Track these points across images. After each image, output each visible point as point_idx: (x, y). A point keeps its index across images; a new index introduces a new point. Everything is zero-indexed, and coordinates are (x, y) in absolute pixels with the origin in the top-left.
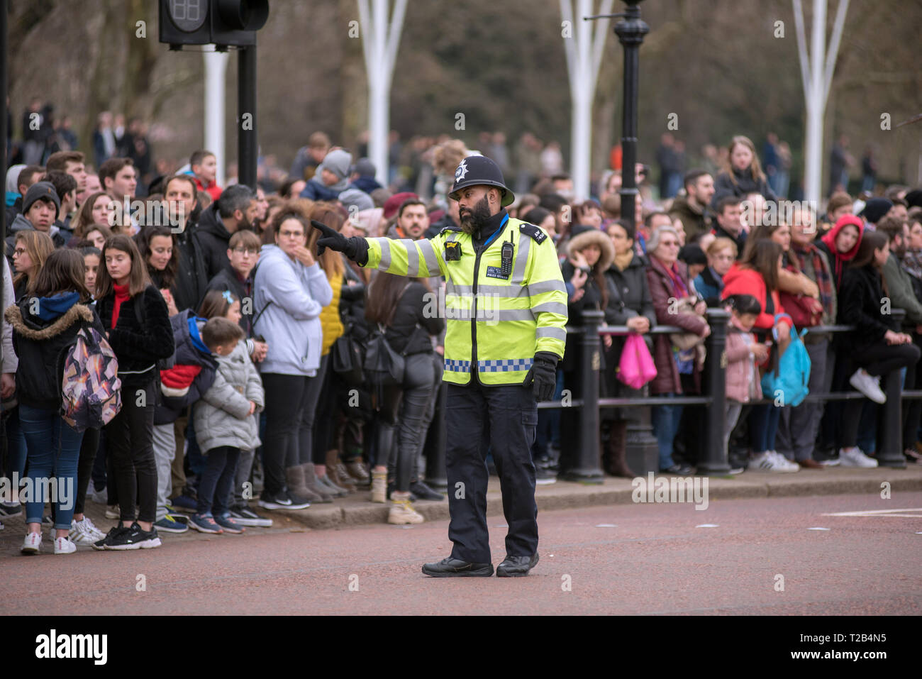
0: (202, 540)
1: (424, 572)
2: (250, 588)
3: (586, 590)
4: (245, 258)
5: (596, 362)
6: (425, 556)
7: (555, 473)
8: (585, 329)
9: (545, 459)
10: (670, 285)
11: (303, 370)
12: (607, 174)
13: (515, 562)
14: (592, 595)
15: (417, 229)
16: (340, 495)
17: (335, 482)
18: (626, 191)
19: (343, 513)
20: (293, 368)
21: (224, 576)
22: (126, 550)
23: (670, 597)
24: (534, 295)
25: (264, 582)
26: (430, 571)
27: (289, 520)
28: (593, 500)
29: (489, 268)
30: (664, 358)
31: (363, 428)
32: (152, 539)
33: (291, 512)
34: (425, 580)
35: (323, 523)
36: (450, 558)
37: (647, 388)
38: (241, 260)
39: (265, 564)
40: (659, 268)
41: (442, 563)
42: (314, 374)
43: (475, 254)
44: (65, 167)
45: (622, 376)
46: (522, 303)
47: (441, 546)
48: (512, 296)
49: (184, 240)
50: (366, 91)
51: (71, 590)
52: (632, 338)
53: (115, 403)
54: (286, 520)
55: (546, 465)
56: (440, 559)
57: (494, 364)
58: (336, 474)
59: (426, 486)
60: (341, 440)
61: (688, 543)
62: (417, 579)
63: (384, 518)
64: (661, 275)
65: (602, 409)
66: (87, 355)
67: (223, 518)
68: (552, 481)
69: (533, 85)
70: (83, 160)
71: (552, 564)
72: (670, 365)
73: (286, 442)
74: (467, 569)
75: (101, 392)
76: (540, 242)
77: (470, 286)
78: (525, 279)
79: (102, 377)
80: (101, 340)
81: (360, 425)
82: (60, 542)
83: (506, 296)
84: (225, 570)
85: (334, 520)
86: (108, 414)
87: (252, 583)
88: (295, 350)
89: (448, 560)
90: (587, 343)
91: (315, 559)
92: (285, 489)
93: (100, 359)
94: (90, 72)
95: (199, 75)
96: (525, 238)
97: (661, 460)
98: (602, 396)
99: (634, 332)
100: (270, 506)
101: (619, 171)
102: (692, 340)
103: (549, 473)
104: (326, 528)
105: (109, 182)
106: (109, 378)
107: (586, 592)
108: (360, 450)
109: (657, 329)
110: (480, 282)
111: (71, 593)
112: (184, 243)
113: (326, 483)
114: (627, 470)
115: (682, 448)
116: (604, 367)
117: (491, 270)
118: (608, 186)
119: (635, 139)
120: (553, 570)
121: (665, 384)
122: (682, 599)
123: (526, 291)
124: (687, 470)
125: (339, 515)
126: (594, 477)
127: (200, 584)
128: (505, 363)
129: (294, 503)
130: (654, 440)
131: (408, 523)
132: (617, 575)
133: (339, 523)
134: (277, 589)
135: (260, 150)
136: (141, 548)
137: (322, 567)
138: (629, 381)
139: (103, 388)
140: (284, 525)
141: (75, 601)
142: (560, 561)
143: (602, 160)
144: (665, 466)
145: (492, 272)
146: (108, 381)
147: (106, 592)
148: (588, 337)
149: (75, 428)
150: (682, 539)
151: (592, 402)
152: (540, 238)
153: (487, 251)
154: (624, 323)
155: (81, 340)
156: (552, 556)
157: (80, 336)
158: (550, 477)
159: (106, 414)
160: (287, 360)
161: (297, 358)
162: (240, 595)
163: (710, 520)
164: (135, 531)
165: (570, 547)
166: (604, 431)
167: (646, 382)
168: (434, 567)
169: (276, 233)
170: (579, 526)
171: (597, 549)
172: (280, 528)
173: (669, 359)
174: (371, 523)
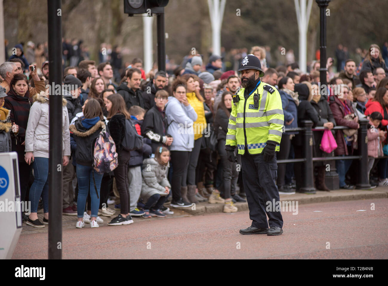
0: (147, 221)
1: (240, 233)
2: (168, 240)
3: (309, 239)
4: (161, 101)
5: (311, 142)
6: (241, 226)
7: (295, 190)
8: (306, 128)
9: (291, 184)
10: (343, 109)
11: (187, 149)
12: (314, 62)
13: (274, 229)
14: (312, 241)
15: (234, 88)
16: (204, 201)
17: (202, 195)
18: (322, 69)
19: (206, 208)
20: (183, 148)
21: (157, 236)
22: (117, 225)
23: (346, 241)
24: (268, 116)
25: (174, 238)
26: (243, 232)
27: (183, 212)
28: (311, 201)
29: (250, 105)
30: (340, 140)
31: (214, 173)
32: (127, 221)
33: (184, 208)
34: (241, 236)
35: (197, 213)
36: (251, 227)
37: (333, 153)
38: (159, 102)
39: (174, 230)
40: (338, 102)
41: (248, 229)
42: (191, 150)
43: (244, 99)
44: (88, 67)
45: (322, 148)
46: (264, 119)
47: (247, 221)
48: (260, 117)
49: (135, 95)
50: (211, 31)
51: (95, 243)
52: (326, 132)
53: (115, 162)
54: (182, 212)
55: (291, 187)
56: (247, 227)
57: (254, 145)
58: (202, 192)
59: (239, 196)
60: (204, 178)
61: (353, 218)
62: (238, 235)
63: (222, 210)
64: (339, 105)
65: (314, 162)
66: (103, 142)
67: (157, 212)
68: (294, 193)
69: (282, 26)
70: (95, 64)
71: (295, 228)
72: (343, 143)
73: (181, 179)
74: (259, 231)
75: (109, 157)
76: (271, 93)
77: (242, 113)
78: (265, 109)
79: (110, 152)
80: (109, 136)
81: (212, 171)
82: (93, 222)
83: (257, 117)
84: (158, 233)
85: (202, 211)
86: (113, 167)
87: (169, 238)
88: (184, 141)
89: (250, 228)
90: (307, 134)
91: (195, 228)
92: (181, 199)
93: (109, 144)
94: (97, 26)
95: (141, 26)
96: (265, 91)
97: (340, 183)
98: (314, 156)
99: (327, 129)
100: (175, 206)
101: (319, 61)
102: (352, 132)
103: (292, 190)
104: (199, 215)
105: (101, 73)
106: (112, 152)
107: (309, 240)
108: (212, 182)
109: (336, 127)
110: (246, 111)
111: (95, 244)
112: (135, 97)
113: (198, 196)
114: (326, 187)
115: (349, 178)
116: (315, 144)
117: (251, 106)
118: (314, 67)
119: (325, 47)
120: (295, 231)
121: (341, 151)
122: (351, 242)
123: (265, 114)
124: (352, 187)
125: (204, 209)
126: (312, 191)
127: (147, 239)
128: (259, 145)
129: (185, 205)
130: (337, 175)
131: (232, 212)
132: (323, 232)
133: (204, 213)
134: (179, 241)
135: (167, 57)
136: (123, 225)
137: (198, 231)
138: (325, 150)
139: (110, 156)
140: (182, 214)
141: (96, 247)
142: (298, 227)
143: (312, 56)
144: (342, 186)
145: (251, 107)
146: (112, 153)
147: (109, 243)
148: (307, 132)
149: (99, 172)
150: (350, 216)
151: (310, 159)
152: (272, 91)
153: (249, 98)
154: (322, 125)
155: (101, 136)
156: (294, 225)
157: (101, 134)
158: (293, 191)
159: (112, 167)
160: (181, 145)
161: (185, 144)
162: (164, 243)
163: (363, 208)
164: (119, 218)
165: (302, 221)
166: (315, 171)
167: (333, 150)
168: (244, 231)
169: (174, 92)
170: (306, 212)
171: (314, 221)
172: (180, 215)
173: (343, 141)
174: (217, 212)
